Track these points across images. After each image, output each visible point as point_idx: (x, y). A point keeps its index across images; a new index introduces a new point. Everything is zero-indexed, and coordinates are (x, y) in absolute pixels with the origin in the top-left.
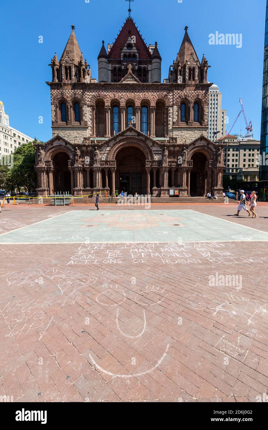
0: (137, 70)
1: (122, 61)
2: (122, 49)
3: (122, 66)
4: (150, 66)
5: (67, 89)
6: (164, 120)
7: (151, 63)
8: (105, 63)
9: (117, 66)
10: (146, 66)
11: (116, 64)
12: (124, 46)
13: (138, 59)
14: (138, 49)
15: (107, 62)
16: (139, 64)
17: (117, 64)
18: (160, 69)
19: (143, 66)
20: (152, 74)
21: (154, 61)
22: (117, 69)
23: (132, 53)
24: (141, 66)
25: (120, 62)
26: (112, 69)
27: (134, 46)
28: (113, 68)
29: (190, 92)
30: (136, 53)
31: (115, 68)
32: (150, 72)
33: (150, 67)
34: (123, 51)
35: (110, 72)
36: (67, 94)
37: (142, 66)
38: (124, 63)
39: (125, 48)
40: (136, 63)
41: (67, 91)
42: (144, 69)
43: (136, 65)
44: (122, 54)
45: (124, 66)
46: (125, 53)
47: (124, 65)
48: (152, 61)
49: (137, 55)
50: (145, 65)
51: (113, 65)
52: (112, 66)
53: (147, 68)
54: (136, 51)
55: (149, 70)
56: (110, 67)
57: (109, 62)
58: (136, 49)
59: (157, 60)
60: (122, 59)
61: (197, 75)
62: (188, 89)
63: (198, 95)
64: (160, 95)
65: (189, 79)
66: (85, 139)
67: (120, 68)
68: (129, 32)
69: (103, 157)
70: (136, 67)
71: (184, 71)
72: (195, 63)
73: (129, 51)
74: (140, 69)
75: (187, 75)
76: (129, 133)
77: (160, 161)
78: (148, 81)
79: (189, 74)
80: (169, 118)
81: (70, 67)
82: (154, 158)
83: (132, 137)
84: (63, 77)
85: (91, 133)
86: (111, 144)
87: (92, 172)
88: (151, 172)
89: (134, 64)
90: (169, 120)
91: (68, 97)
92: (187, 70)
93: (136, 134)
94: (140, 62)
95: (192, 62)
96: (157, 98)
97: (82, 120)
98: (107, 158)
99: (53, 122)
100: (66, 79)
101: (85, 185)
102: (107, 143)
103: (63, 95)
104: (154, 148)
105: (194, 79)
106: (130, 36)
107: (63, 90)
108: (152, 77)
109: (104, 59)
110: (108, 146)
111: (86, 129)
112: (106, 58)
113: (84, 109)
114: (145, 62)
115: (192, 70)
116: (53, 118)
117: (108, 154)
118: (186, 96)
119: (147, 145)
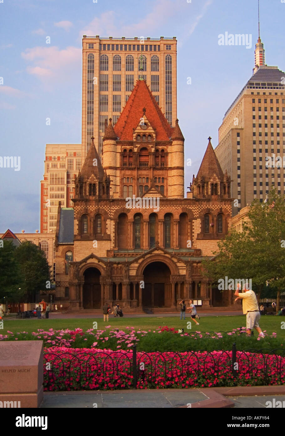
0: (154, 153)
1: (135, 142)
2: (134, 129)
3: (135, 149)
4: (170, 147)
5: (91, 205)
6: (188, 231)
7: (170, 143)
8: (113, 146)
9: (128, 147)
10: (165, 147)
11: (126, 145)
12: (138, 126)
13: (154, 140)
14: (154, 129)
15: (115, 143)
16: (156, 146)
17: (128, 145)
18: (183, 153)
19: (162, 147)
21: (175, 142)
22: (128, 151)
23: (147, 133)
24: (158, 147)
25: (131, 143)
26: (121, 151)
27: (149, 126)
28: (123, 150)
29: (213, 206)
30: (153, 134)
31: (125, 150)
32: (169, 155)
33: (169, 149)
34: (136, 131)
35: (118, 155)
36: (91, 209)
37: (160, 147)
38: (137, 145)
39: (139, 128)
40: (152, 145)
41: (91, 206)
42: (163, 150)
43: (152, 147)
44: (135, 135)
45: (137, 149)
46: (139, 134)
47: (136, 147)
48: (172, 143)
49: (154, 135)
50: (163, 146)
51: (123, 147)
52: (121, 147)
53: (166, 150)
54: (153, 131)
55: (168, 152)
56: (119, 148)
57: (118, 143)
58: (152, 128)
59: (179, 142)
60: (135, 140)
61: (219, 190)
62: (211, 203)
63: (221, 209)
64: (183, 209)
65: (212, 194)
66: (108, 251)
67: (131, 150)
68: (144, 110)
69: (133, 273)
70: (153, 150)
71: (207, 186)
72: (217, 180)
73: (144, 131)
74: (157, 150)
75: (210, 191)
76: (156, 252)
77: (185, 275)
78: (167, 165)
79: (212, 189)
80: (193, 231)
81: (94, 184)
82: (179, 272)
83: (159, 255)
84: (88, 194)
85: (113, 245)
86: (140, 261)
87: (121, 285)
88: (176, 285)
89: (150, 146)
90: (193, 233)
91: (91, 212)
92: (210, 187)
93: (163, 252)
94: (157, 144)
95: (214, 179)
96: (181, 211)
97: (105, 233)
98: (137, 273)
99: (75, 236)
100: (90, 195)
101: (114, 298)
102: (136, 261)
103: (86, 210)
104: (178, 264)
105: (216, 194)
106: (144, 114)
107: (86, 205)
108: (171, 161)
109: (112, 142)
110: (137, 263)
111: (109, 242)
112: (115, 139)
113: (107, 222)
114: (165, 144)
115: (214, 186)
116: (76, 232)
117: (137, 270)
118: (209, 210)
119: (173, 261)
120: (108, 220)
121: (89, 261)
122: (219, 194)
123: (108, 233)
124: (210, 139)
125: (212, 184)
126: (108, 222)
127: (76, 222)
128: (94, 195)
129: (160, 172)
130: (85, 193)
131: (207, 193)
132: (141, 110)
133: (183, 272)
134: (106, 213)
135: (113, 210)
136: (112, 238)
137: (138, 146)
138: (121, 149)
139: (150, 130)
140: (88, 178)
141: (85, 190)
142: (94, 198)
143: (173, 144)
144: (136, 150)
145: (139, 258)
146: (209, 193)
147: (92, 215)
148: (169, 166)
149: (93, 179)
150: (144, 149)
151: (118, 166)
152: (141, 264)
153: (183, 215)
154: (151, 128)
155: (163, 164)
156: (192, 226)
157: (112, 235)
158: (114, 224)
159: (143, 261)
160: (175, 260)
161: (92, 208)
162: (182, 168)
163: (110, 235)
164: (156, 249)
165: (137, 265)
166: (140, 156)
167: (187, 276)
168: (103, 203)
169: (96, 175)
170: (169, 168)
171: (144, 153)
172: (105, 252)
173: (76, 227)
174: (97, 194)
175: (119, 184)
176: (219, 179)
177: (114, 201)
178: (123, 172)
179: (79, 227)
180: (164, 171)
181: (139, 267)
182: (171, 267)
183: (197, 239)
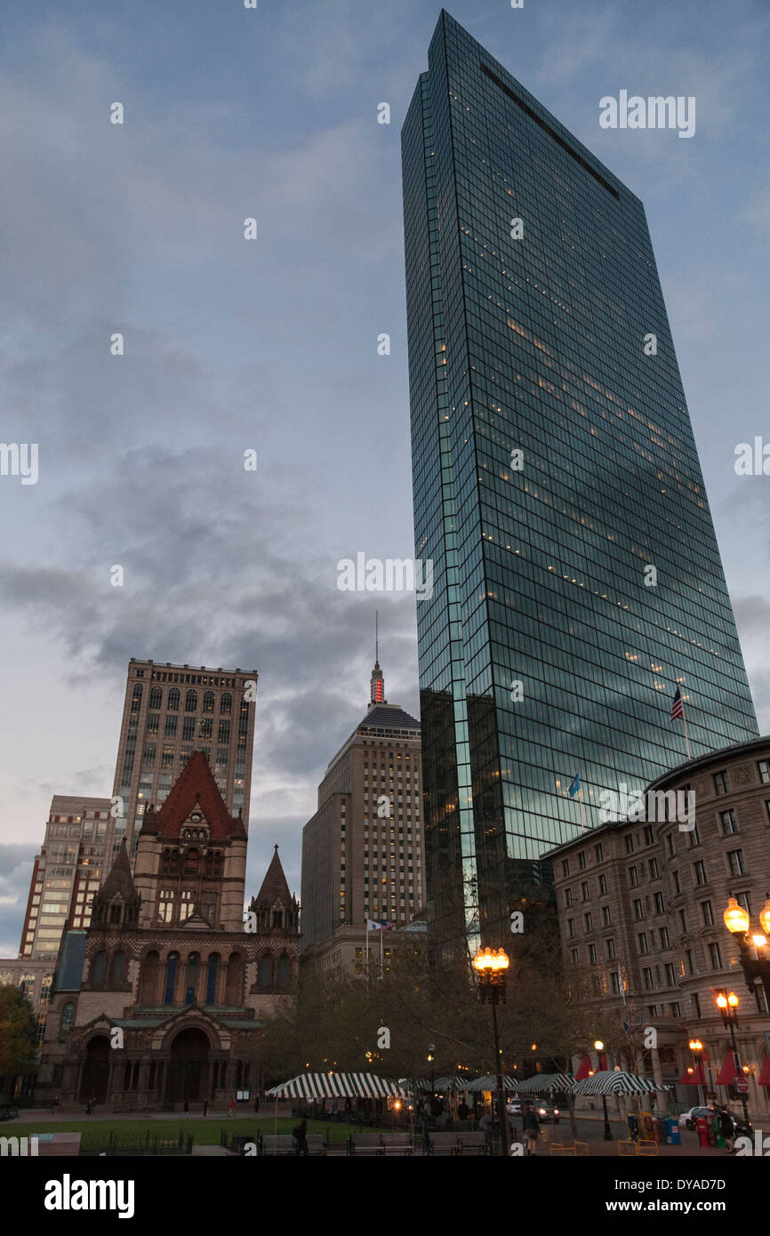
0: (206, 856)
1: (182, 840)
2: (183, 822)
3: (181, 849)
4: (228, 849)
5: (111, 937)
7: (229, 844)
8: (153, 843)
9: (172, 846)
10: (222, 849)
11: (170, 844)
13: (208, 838)
14: (209, 823)
15: (156, 840)
16: (210, 846)
17: (173, 844)
18: (245, 858)
19: (217, 848)
20: (230, 862)
21: (235, 843)
22: (171, 852)
23: (199, 828)
24: (213, 848)
25: (177, 842)
26: (162, 851)
28: (164, 851)
29: (275, 944)
30: (207, 829)
31: (167, 850)
32: (227, 860)
33: (227, 852)
34: (185, 824)
35: (158, 856)
36: (110, 943)
37: (215, 849)
38: (184, 844)
39: (189, 820)
40: (205, 845)
41: (110, 939)
42: (218, 853)
43: (204, 848)
44: (182, 830)
45: (183, 849)
46: (188, 829)
47: (183, 846)
48: (231, 843)
49: (208, 832)
50: (219, 847)
51: (165, 846)
52: (163, 846)
53: (223, 852)
54: (207, 826)
55: (226, 856)
56: (159, 848)
57: (159, 840)
58: (206, 821)
59: (241, 843)
60: (182, 837)
61: (284, 923)
62: (272, 940)
63: (285, 949)
64: (234, 947)
65: (274, 927)
66: (126, 1009)
67: (176, 851)
68: (198, 796)
69: (156, 1045)
70: (205, 852)
71: (269, 915)
72: (282, 907)
73: (195, 825)
74: (210, 853)
75: (271, 921)
76: (192, 1013)
77: (228, 1050)
78: (222, 873)
79: (275, 918)
80: (246, 980)
81: (119, 907)
82: (220, 1046)
83: (195, 1018)
84: (108, 921)
85: (135, 1000)
86: (168, 1027)
87: (138, 1065)
88: (216, 1065)
89: (202, 846)
90: (246, 983)
91: (110, 948)
92: (272, 916)
93: (200, 1014)
94: (211, 844)
95: (278, 905)
96: (231, 950)
97: (126, 980)
98: (162, 1045)
99: (83, 984)
100: (112, 922)
101: (126, 1086)
102: (163, 1026)
103: (103, 944)
104: (221, 1033)
105: (280, 927)
106: (198, 801)
107: (105, 936)
108: (229, 868)
109: (151, 838)
110: (164, 1030)
111: (129, 994)
112: (155, 834)
113: (130, 964)
114: (221, 844)
115: (278, 915)
116: (85, 977)
117: (163, 1041)
118: (268, 949)
119: (213, 1028)
120: (132, 961)
121: (96, 1026)
122: (283, 926)
123: (130, 981)
124: (276, 847)
125: (275, 913)
126: (132, 963)
127: (87, 962)
128: (118, 922)
129: (211, 884)
130: (106, 919)
131: (268, 925)
132: (194, 794)
133: (226, 1045)
134: (130, 950)
135: (139, 945)
136: (135, 988)
137: (186, 845)
138: (162, 849)
139: (204, 824)
140: (112, 898)
141: (106, 915)
142: (116, 927)
143: (233, 845)
144: (182, 851)
145: (168, 1022)
146: (271, 925)
147: (112, 951)
148: (225, 876)
149: (118, 898)
150: (193, 850)
151: (156, 872)
152: (169, 1031)
153: (234, 956)
154: (204, 821)
155: (216, 873)
156: (245, 972)
157: (135, 983)
158: (139, 966)
159: (172, 1028)
160: (217, 1027)
161: (112, 942)
162: (243, 881)
163: (131, 984)
164: (192, 1009)
165: (163, 1033)
166: (187, 859)
167: (232, 1052)
168: (127, 936)
169: (122, 894)
170: (226, 879)
171: (192, 855)
172: (121, 1010)
173: (86, 970)
174: (121, 921)
175: (153, 900)
176: (284, 905)
177: (142, 931)
178: (161, 882)
179: (90, 970)
180: (218, 884)
181: (165, 1036)
182: (211, 1036)
183: (251, 993)
